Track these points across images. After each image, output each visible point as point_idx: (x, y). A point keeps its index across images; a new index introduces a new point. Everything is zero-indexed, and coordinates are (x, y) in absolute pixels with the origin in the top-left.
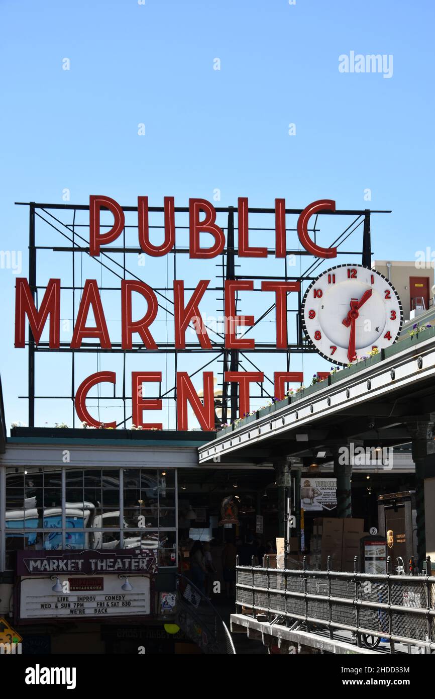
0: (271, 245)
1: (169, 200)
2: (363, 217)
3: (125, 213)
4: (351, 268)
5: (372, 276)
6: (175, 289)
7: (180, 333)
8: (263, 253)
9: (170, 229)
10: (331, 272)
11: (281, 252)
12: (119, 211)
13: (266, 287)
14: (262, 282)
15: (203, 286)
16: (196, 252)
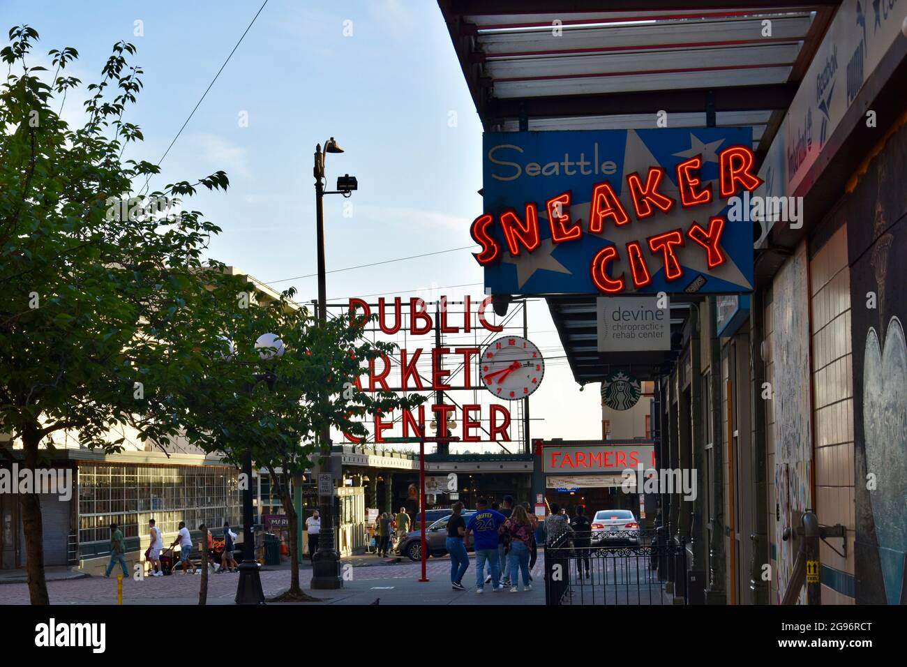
0: (461, 324)
1: (398, 299)
2: (522, 304)
3: (371, 307)
4: (511, 338)
5: (525, 344)
6: (401, 354)
7: (404, 381)
8: (455, 330)
9: (398, 315)
10: (498, 342)
11: (467, 329)
12: (367, 307)
13: (458, 351)
14: (456, 349)
15: (419, 352)
16: (415, 331)
